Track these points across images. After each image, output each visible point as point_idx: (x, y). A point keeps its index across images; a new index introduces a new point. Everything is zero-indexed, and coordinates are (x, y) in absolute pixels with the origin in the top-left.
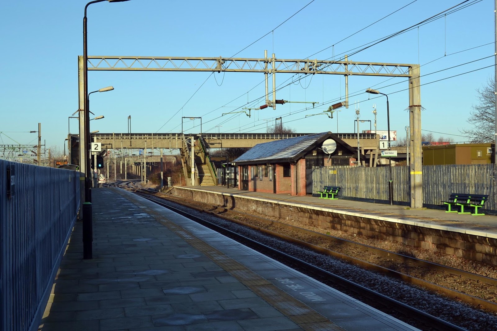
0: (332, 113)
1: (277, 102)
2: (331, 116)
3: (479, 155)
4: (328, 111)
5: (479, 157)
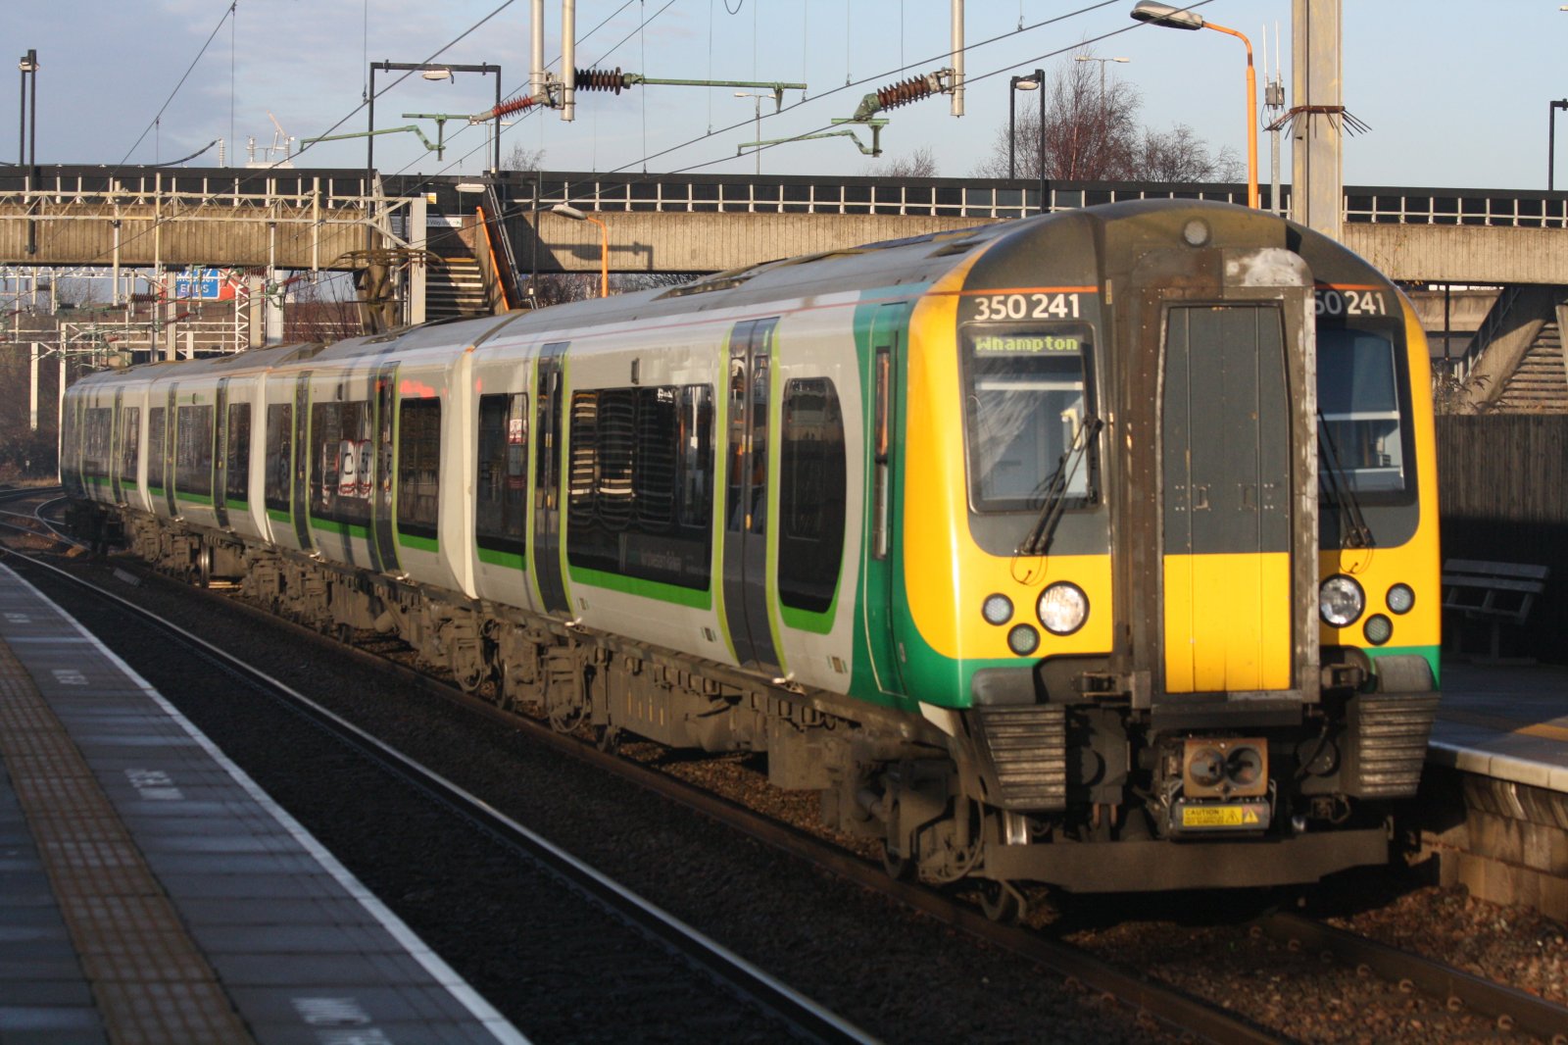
0: (876, 129)
1: (584, 80)
2: (869, 145)
4: (858, 119)
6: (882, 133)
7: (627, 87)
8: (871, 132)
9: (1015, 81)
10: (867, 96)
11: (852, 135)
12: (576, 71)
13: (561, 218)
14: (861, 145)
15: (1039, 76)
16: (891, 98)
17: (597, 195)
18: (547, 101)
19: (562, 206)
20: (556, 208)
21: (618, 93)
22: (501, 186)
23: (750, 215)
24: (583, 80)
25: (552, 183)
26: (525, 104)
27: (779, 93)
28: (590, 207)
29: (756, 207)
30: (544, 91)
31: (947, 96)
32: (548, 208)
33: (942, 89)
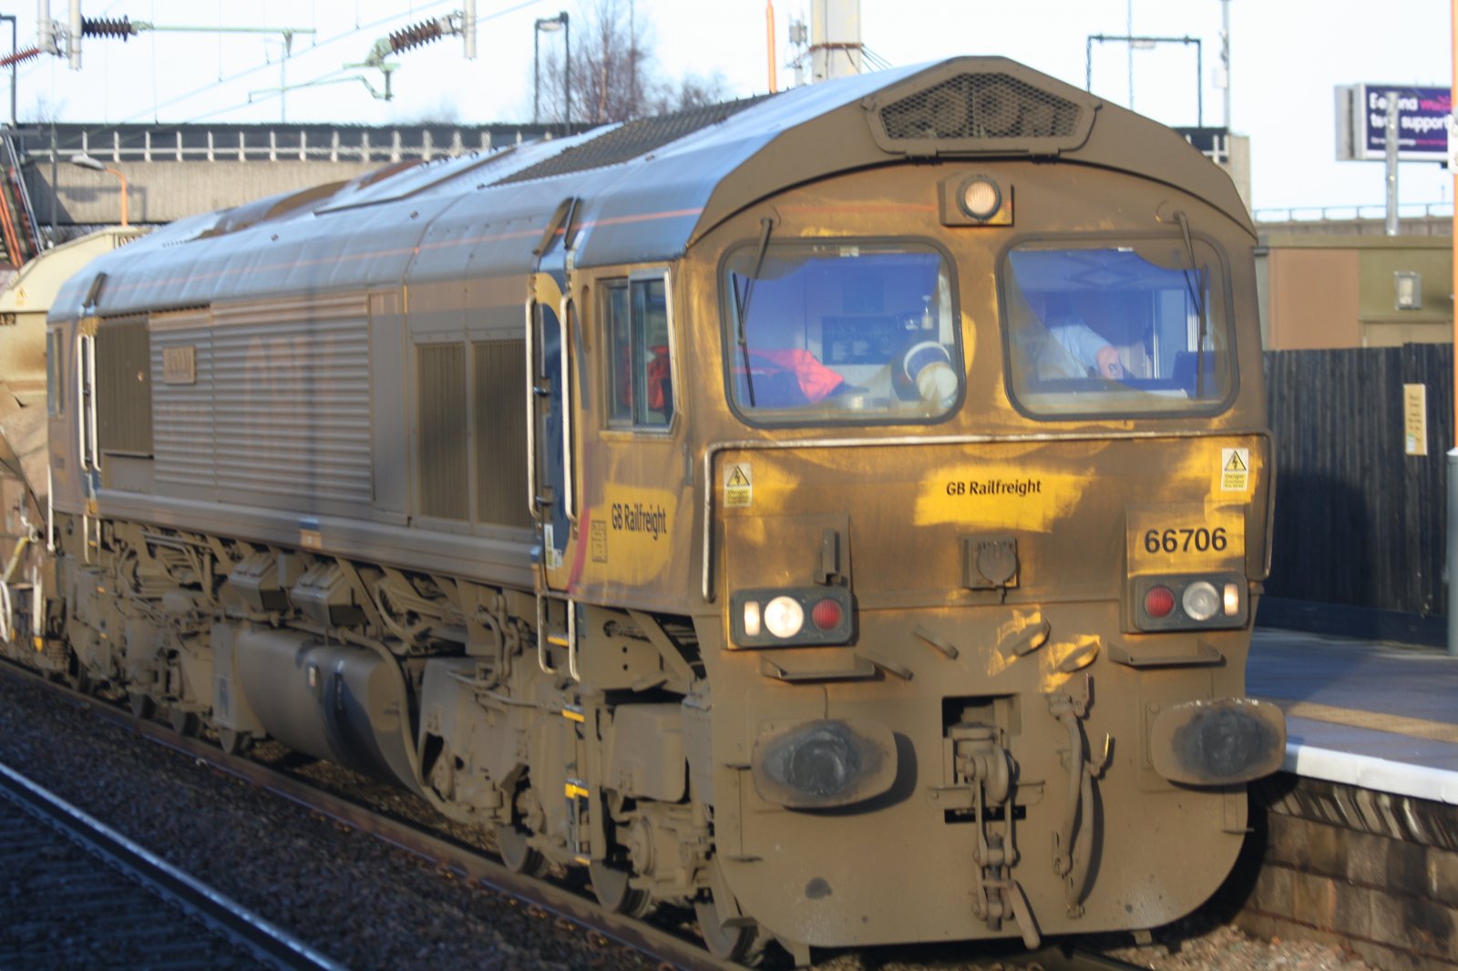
0: (388, 74)
1: (91, 28)
2: (382, 91)
3: (1406, 300)
4: (371, 63)
5: (1407, 308)
6: (392, 77)
7: (134, 33)
8: (383, 77)
9: (538, 25)
10: (378, 41)
11: (364, 80)
12: (83, 19)
13: (80, 170)
14: (373, 91)
15: (564, 18)
16: (402, 41)
17: (117, 145)
18: (54, 50)
19: (82, 156)
20: (76, 159)
21: (125, 39)
22: (19, 138)
23: (271, 164)
24: (89, 28)
25: (69, 134)
26: (33, 53)
27: (289, 38)
28: (109, 158)
29: (280, 156)
30: (52, 40)
31: (460, 38)
32: (67, 159)
33: (454, 32)
